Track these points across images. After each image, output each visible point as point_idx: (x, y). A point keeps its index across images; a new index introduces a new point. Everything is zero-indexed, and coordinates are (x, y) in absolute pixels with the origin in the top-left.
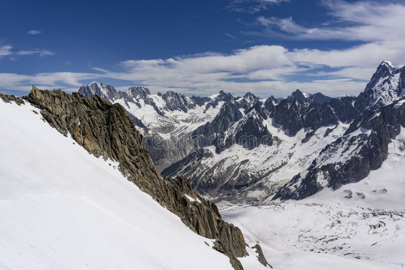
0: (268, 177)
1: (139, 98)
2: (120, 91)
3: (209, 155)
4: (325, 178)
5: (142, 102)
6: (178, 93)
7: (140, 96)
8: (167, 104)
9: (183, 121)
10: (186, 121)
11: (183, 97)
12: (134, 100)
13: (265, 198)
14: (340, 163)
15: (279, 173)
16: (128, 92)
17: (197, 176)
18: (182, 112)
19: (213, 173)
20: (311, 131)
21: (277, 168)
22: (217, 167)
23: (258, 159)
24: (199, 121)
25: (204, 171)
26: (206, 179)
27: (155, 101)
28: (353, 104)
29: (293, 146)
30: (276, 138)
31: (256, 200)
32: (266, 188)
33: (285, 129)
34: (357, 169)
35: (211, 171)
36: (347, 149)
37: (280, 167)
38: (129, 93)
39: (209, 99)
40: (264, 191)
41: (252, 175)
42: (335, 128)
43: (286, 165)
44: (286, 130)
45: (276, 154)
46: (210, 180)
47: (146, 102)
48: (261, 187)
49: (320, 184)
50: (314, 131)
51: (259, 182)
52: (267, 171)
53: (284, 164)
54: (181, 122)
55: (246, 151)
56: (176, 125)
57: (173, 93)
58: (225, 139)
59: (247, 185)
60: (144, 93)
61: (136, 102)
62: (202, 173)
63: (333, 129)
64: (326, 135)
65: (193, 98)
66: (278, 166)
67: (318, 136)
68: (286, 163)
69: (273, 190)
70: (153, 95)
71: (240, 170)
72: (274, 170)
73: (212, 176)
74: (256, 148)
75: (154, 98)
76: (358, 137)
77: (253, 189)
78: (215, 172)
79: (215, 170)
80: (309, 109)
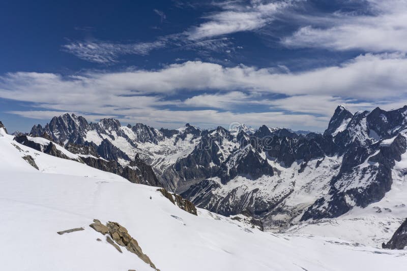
0: (283, 202)
1: (111, 130)
2: (91, 123)
3: (216, 186)
4: (352, 200)
5: (114, 133)
6: (147, 126)
7: (112, 127)
8: (138, 136)
9: (155, 153)
10: (159, 153)
11: (152, 129)
12: (107, 131)
13: (291, 220)
14: (361, 188)
15: (291, 199)
16: (99, 123)
17: (213, 205)
18: (153, 145)
19: (229, 202)
20: (304, 163)
21: (288, 195)
22: (231, 197)
23: (266, 187)
24: (171, 153)
25: (219, 200)
26: (223, 208)
27: (126, 133)
28: (333, 140)
29: (292, 175)
30: (276, 170)
31: (283, 222)
32: (288, 212)
33: (280, 161)
34: (377, 192)
35: (226, 200)
36: (362, 177)
37: (290, 194)
38: (101, 125)
39: (177, 132)
40: (286, 215)
41: (269, 202)
42: (323, 160)
43: (294, 192)
44: (282, 162)
45: (281, 183)
46: (228, 208)
47: (119, 134)
48: (280, 211)
49: (350, 204)
50: (307, 163)
51: (277, 207)
52: (280, 198)
53: (292, 191)
54: (154, 154)
55: (252, 182)
56: (151, 157)
57: (142, 125)
58: (228, 171)
59: (267, 211)
60: (116, 125)
61: (109, 133)
62: (218, 202)
63: (322, 161)
64: (317, 165)
65: (162, 130)
66: (287, 193)
67: (311, 166)
68: (293, 190)
69: (294, 213)
70: (123, 127)
71: (254, 198)
72: (286, 197)
73: (228, 204)
74: (260, 179)
75: (124, 130)
76: (368, 168)
77: (275, 213)
78: (231, 201)
79: (230, 199)
80: (299, 145)
